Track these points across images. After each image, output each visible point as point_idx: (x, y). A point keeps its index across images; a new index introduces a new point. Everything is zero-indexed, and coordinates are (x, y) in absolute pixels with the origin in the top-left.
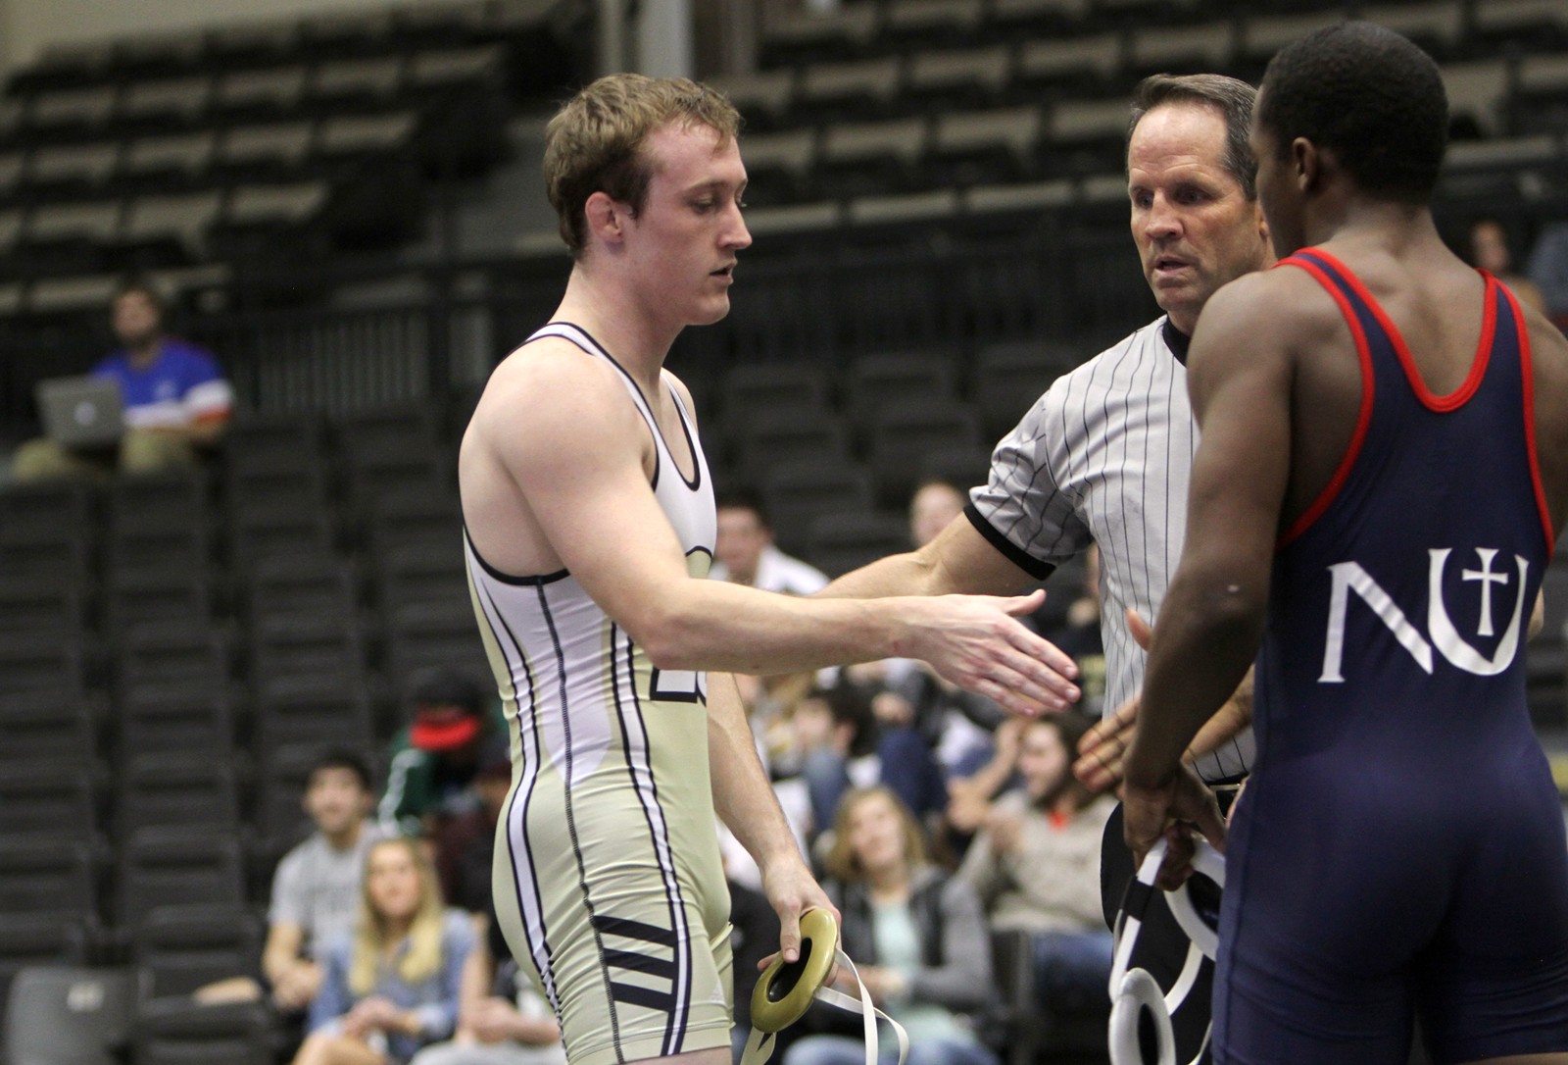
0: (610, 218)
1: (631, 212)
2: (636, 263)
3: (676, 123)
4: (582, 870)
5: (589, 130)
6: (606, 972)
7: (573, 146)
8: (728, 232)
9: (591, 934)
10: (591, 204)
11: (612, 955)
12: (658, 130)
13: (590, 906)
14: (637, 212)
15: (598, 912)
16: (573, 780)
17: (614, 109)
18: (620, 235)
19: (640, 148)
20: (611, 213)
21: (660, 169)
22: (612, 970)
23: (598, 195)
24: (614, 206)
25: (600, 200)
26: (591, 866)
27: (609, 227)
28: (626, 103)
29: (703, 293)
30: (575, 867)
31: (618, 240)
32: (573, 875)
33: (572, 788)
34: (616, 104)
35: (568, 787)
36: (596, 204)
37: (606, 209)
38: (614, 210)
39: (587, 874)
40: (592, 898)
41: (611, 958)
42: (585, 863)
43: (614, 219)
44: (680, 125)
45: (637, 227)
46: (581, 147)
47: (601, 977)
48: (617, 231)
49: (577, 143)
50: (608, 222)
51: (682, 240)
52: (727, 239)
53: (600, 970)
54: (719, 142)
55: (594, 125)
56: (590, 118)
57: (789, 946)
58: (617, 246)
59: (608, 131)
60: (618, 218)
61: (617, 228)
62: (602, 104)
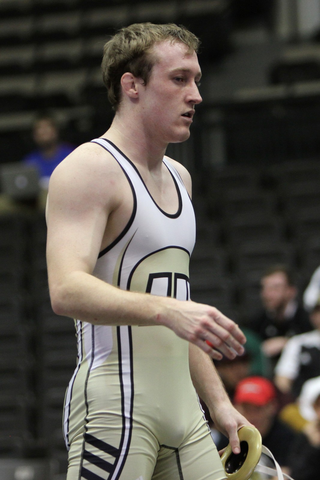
0: (133, 85)
1: (143, 82)
2: (143, 108)
3: (167, 41)
4: (87, 413)
5: (125, 44)
6: (82, 462)
7: (117, 51)
8: (190, 95)
9: (82, 441)
10: (124, 78)
11: (88, 454)
12: (159, 43)
13: (87, 429)
14: (146, 83)
15: (88, 432)
16: (92, 368)
17: (137, 34)
18: (137, 94)
19: (150, 51)
20: (133, 83)
21: (158, 62)
22: (85, 462)
23: (127, 73)
24: (134, 80)
25: (128, 76)
26: (91, 411)
27: (132, 90)
28: (143, 31)
29: (177, 124)
30: (85, 411)
31: (136, 96)
32: (84, 414)
33: (91, 372)
34: (138, 32)
35: (89, 371)
36: (126, 78)
37: (130, 81)
38: (135, 82)
39: (90, 414)
40: (88, 425)
41: (86, 455)
42: (89, 409)
43: (134, 86)
44: (170, 41)
45: (146, 89)
46: (120, 51)
47: (79, 463)
48: (135, 92)
49: (118, 49)
50: (132, 88)
51: (168, 97)
52: (190, 98)
53: (80, 459)
54: (188, 51)
55: (127, 41)
56: (125, 38)
57: (235, 446)
58: (135, 100)
59: (134, 43)
60: (137, 86)
61: (136, 90)
62: (132, 32)
